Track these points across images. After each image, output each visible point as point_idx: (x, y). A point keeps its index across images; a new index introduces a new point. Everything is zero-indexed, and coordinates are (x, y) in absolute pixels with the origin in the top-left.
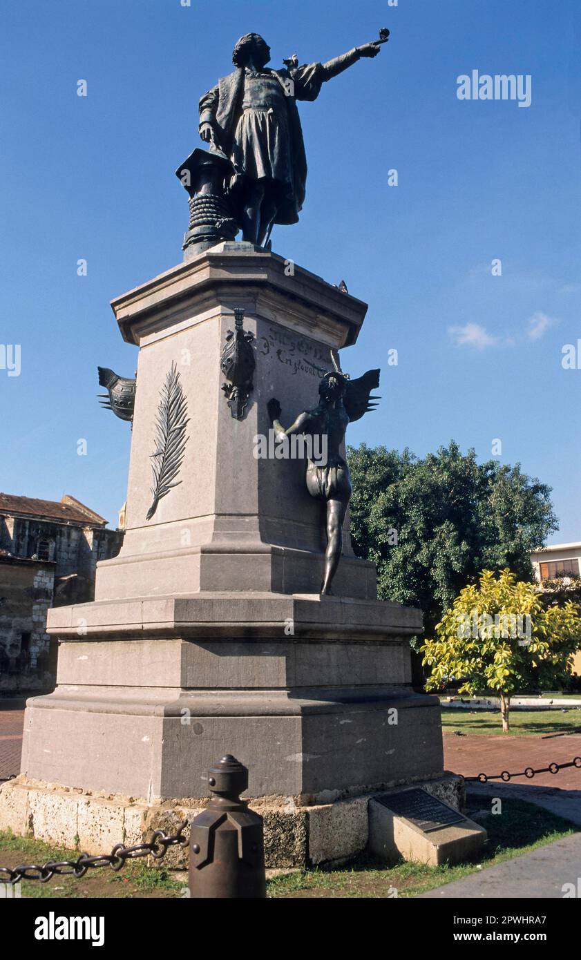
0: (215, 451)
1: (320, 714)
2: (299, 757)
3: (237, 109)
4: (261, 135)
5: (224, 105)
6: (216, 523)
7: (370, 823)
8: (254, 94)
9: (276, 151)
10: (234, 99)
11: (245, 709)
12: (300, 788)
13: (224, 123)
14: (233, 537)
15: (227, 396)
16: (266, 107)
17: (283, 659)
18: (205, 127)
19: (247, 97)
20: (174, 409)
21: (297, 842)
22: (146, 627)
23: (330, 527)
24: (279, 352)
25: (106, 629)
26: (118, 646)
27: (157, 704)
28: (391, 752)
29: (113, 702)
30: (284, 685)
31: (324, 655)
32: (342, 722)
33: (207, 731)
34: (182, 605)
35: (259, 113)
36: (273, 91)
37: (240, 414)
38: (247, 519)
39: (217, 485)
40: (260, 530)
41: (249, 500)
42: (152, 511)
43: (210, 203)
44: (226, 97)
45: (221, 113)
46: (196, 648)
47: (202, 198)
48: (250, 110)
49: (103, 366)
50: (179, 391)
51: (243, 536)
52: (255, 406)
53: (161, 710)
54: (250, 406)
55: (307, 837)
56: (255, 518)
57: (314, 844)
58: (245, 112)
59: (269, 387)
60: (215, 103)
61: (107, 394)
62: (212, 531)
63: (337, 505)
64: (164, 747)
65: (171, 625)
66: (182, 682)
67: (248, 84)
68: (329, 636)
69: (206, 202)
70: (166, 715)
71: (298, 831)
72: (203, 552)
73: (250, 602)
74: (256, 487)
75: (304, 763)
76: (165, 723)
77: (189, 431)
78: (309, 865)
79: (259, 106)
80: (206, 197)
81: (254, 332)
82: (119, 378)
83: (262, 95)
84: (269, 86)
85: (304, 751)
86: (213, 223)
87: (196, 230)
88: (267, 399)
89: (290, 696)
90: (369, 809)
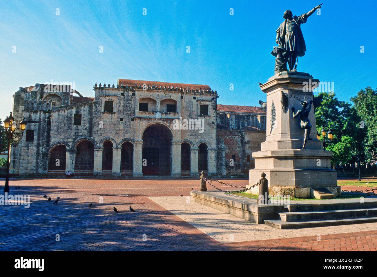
0: (280, 120)
1: (299, 172)
2: (294, 179)
3: (285, 33)
4: (290, 39)
5: (282, 32)
6: (281, 135)
7: (311, 192)
8: (289, 28)
9: (294, 43)
10: (284, 30)
11: (284, 171)
12: (294, 185)
13: (282, 37)
14: (284, 138)
15: (282, 108)
16: (291, 31)
17: (292, 161)
18: (277, 40)
19: (287, 29)
20: (273, 110)
21: (293, 193)
22: (268, 156)
23: (305, 135)
24: (294, 96)
25: (261, 156)
26: (264, 159)
27: (269, 170)
28: (318, 180)
29: (264, 170)
30: (293, 166)
31: (303, 161)
32: (305, 174)
33: (278, 174)
34: (273, 152)
35: (290, 33)
36: (293, 26)
37: (285, 112)
38: (288, 134)
39: (281, 127)
40: (290, 136)
41: (288, 130)
42: (271, 132)
43: (279, 60)
44: (282, 30)
45: (281, 34)
46: (276, 160)
47: (277, 59)
48: (288, 33)
49: (260, 100)
50: (274, 107)
51: (286, 138)
52: (288, 110)
53: (269, 171)
54: (287, 110)
55: (295, 193)
56: (289, 134)
57: (296, 194)
58: (287, 33)
59: (292, 105)
60: (280, 32)
61: (261, 106)
62: (280, 137)
63: (307, 130)
64: (270, 177)
65: (271, 156)
66: (274, 166)
67: (287, 26)
68: (304, 157)
69: (278, 60)
70: (270, 171)
71: (293, 191)
72: (278, 141)
73: (285, 151)
74: (289, 127)
75: (295, 180)
76: (270, 173)
77: (276, 115)
78: (295, 197)
79: (290, 31)
80: (278, 58)
81: (288, 93)
82: (263, 102)
83: (290, 28)
84: (292, 25)
85: (295, 178)
86: (280, 65)
87: (277, 67)
88: (291, 108)
89: (294, 169)
90: (310, 190)
